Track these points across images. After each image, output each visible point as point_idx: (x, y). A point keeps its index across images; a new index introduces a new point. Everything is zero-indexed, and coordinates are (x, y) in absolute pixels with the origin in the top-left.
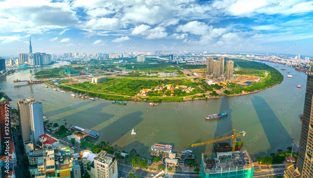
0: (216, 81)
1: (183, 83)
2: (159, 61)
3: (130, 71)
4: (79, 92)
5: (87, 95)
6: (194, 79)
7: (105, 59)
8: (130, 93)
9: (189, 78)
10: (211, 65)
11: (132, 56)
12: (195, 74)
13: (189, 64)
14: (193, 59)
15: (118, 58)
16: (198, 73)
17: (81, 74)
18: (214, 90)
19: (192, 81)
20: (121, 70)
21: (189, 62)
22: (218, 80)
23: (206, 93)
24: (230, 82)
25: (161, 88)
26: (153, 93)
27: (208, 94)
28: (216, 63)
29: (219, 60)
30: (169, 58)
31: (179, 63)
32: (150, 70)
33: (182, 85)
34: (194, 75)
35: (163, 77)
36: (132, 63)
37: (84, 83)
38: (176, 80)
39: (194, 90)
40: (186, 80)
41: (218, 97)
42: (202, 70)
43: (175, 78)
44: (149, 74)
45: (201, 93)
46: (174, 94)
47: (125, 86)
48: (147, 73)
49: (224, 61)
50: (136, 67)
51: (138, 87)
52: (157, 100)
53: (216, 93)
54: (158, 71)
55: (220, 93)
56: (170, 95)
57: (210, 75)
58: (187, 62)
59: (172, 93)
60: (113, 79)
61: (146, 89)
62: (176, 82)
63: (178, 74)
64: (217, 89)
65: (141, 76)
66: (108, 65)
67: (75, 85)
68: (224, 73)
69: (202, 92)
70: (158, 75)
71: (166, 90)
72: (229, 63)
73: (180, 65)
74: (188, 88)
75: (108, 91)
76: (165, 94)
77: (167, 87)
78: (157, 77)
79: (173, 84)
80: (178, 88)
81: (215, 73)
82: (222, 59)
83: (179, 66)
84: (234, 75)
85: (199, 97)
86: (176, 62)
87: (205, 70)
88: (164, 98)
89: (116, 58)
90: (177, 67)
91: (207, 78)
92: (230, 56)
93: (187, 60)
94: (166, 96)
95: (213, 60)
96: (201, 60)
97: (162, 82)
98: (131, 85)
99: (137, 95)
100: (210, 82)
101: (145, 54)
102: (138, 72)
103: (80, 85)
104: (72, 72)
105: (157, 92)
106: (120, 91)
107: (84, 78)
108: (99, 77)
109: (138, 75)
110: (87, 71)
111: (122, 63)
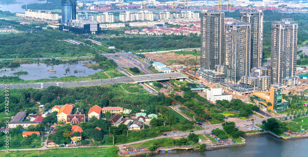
0: (234, 88)
1: (115, 98)
2: (23, 23)
6: (155, 85)
9: (136, 79)
10: (216, 36)
12: (158, 66)
13: (135, 33)
14: (151, 16)
16: (169, 62)
18: (231, 120)
19: (150, 90)
21: (137, 28)
22: (242, 84)
23: (199, 129)
24: (286, 93)
25: (33, 119)
27: (209, 131)
28: (234, 28)
29: (246, 18)
30: (60, 14)
31: (99, 31)
33: (113, 106)
34: (156, 72)
35: (41, 80)
38: (91, 88)
39: (158, 121)
40: (128, 87)
41: (243, 141)
42: (184, 53)
43: (88, 83)
45: (184, 129)
46: (83, 138)
49: (262, 21)
53: (237, 130)
54: (20, 60)
55: (250, 129)
56: (68, 141)
57: (212, 68)
58: (127, 25)
59: (78, 134)
62: (89, 96)
63: (95, 68)
64: (241, 115)
68: (263, 61)
69: (187, 126)
70: (20, 73)
71: (54, 126)
72: (281, 27)
73: (102, 36)
74: (133, 113)
76: (50, 137)
77: (56, 113)
78: (17, 79)
79: (80, 103)
80: (97, 115)
81: (230, 61)
82: (255, 16)
83: (98, 40)
84: (299, 69)
85: (175, 142)
86: (87, 27)
88: (47, 151)
90: (90, 43)
91: (201, 80)
92: (283, 6)
93: (127, 19)
94: (52, 145)
95: (223, 20)
96: (178, 21)
97: (39, 97)
100: (214, 94)
105: (17, 132)
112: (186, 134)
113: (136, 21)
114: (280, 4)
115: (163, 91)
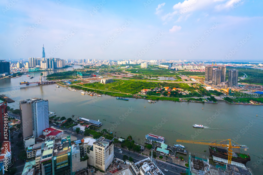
0: (215, 87)
1: (180, 86)
2: (160, 67)
3: (134, 74)
4: (89, 90)
5: (96, 93)
6: (191, 84)
7: (114, 65)
8: (132, 92)
9: (186, 82)
11: (137, 63)
12: (193, 79)
13: (187, 71)
14: (192, 67)
15: (125, 64)
16: (196, 79)
17: (92, 76)
18: (213, 96)
19: (190, 85)
20: (127, 74)
21: (188, 70)
22: (218, 86)
23: (203, 97)
24: (233, 90)
25: (159, 89)
26: (152, 93)
27: (206, 98)
30: (168, 66)
31: (178, 70)
32: (151, 74)
33: (179, 88)
34: (192, 81)
36: (136, 69)
37: (94, 83)
38: (174, 84)
39: (191, 93)
40: (184, 84)
41: (217, 102)
42: (201, 77)
43: (173, 82)
44: (150, 77)
45: (198, 96)
46: (171, 95)
47: (129, 86)
48: (148, 77)
50: (140, 71)
51: (139, 87)
52: (155, 99)
53: (215, 99)
54: (158, 76)
55: (219, 99)
56: (167, 95)
57: (208, 81)
59: (169, 94)
60: (119, 80)
61: (146, 89)
63: (176, 79)
64: (217, 95)
65: (143, 79)
66: (116, 70)
67: (86, 85)
68: (226, 80)
69: (199, 96)
70: (158, 79)
71: (164, 91)
73: (178, 71)
74: (184, 91)
75: (114, 89)
76: (163, 94)
77: (165, 88)
78: (157, 80)
79: (171, 87)
80: (175, 90)
81: (214, 80)
82: (223, 68)
84: (239, 83)
85: (195, 100)
86: (175, 69)
87: (204, 77)
88: (161, 97)
89: (124, 64)
90: (175, 73)
91: (205, 84)
92: (235, 65)
93: (185, 68)
94: (163, 96)
95: (212, 69)
96: (200, 68)
97: (161, 84)
98: (134, 85)
99: (138, 93)
100: (208, 88)
101: (148, 62)
102: (141, 75)
103: (90, 85)
104: (84, 74)
105: (155, 92)
106: (124, 90)
107: (94, 79)
108: (107, 79)
109: (140, 78)
110: (97, 74)
111: (128, 68)
112: (199, 98)
113: (188, 68)
115: (193, 86)
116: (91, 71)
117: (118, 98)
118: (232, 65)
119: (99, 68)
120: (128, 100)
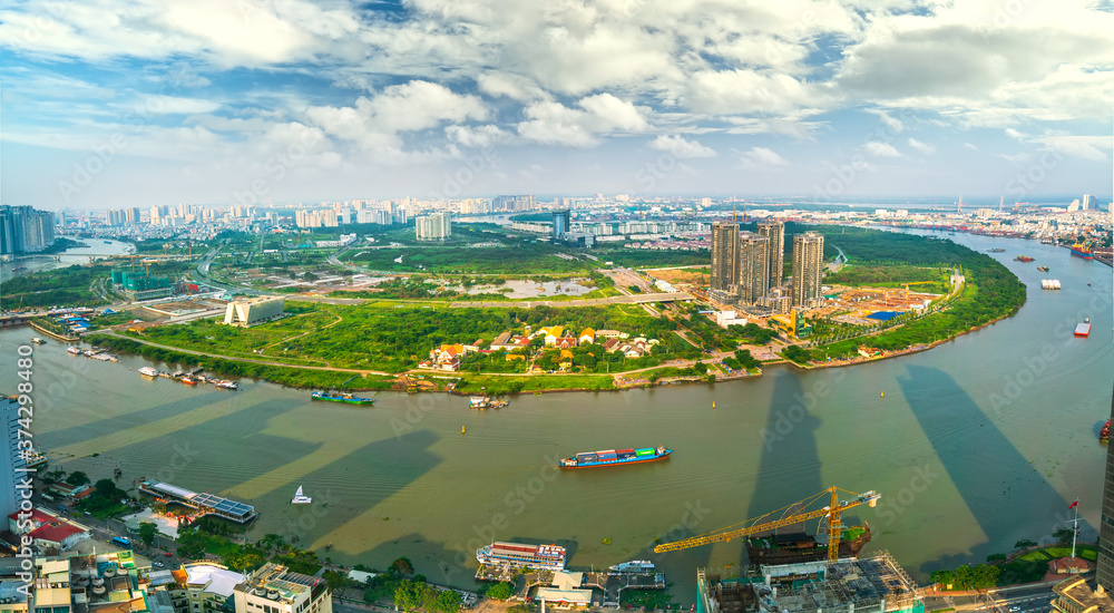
0: (749, 311)
1: (611, 320)
2: (510, 236)
3: (388, 277)
4: (174, 359)
5: (208, 371)
6: (657, 306)
7: (281, 230)
8: (385, 362)
9: (635, 299)
10: (730, 251)
11: (393, 218)
12: (662, 285)
13: (637, 246)
14: (655, 229)
15: (336, 224)
16: (674, 281)
17: (180, 290)
18: (744, 347)
19: (652, 311)
20: (351, 273)
21: (639, 241)
22: (759, 307)
23: (707, 357)
24: (810, 316)
25: (518, 341)
26: (486, 360)
27: (719, 360)
28: (751, 243)
29: (764, 231)
30: (551, 226)
31: (596, 245)
32: (470, 272)
33: (609, 329)
34: (659, 291)
35: (528, 299)
36: (393, 245)
37: (194, 324)
38: (583, 309)
39: (660, 347)
40: (626, 308)
41: (759, 372)
42: (692, 271)
43: (579, 303)
44: (468, 285)
45: (690, 358)
46: (574, 364)
47: (367, 333)
48: (457, 285)
49: (782, 234)
50: (413, 258)
51: (421, 338)
52: (503, 389)
53: (752, 358)
54: (506, 276)
55: (767, 358)
56: (556, 367)
57: (724, 287)
58: (628, 238)
59: (567, 360)
60: (312, 309)
61: (456, 346)
62: (581, 318)
63: (590, 286)
64: (757, 342)
65: (432, 296)
66: (292, 255)
67: (157, 333)
68: (784, 279)
69: (694, 354)
70: (505, 290)
71: (541, 350)
72: (804, 241)
73: (598, 251)
74: (631, 338)
75: (291, 352)
76: (536, 362)
77: (545, 335)
78: (502, 297)
79: (571, 325)
80: (591, 340)
81: (745, 280)
82: (775, 228)
83: (594, 254)
84: (825, 288)
85: (679, 373)
86: (582, 240)
87: (705, 270)
88: (533, 378)
89: (328, 225)
90: (584, 258)
91: (711, 301)
92: (807, 217)
93: (628, 231)
94: (538, 371)
95: (737, 234)
96: (686, 234)
97: (524, 318)
98: (395, 328)
99: (415, 367)
100: (726, 318)
101: (450, 209)
102: (421, 279)
103: (175, 332)
104: (142, 282)
105: (501, 354)
106: (346, 353)
107: (193, 306)
108: (255, 302)
109: (420, 292)
110: (204, 277)
111: (351, 244)
112: (693, 363)
113: (638, 233)
114: (804, 214)
115: (666, 313)
116: (171, 266)
117: (319, 393)
118: (800, 217)
119: (207, 250)
120: (368, 404)
